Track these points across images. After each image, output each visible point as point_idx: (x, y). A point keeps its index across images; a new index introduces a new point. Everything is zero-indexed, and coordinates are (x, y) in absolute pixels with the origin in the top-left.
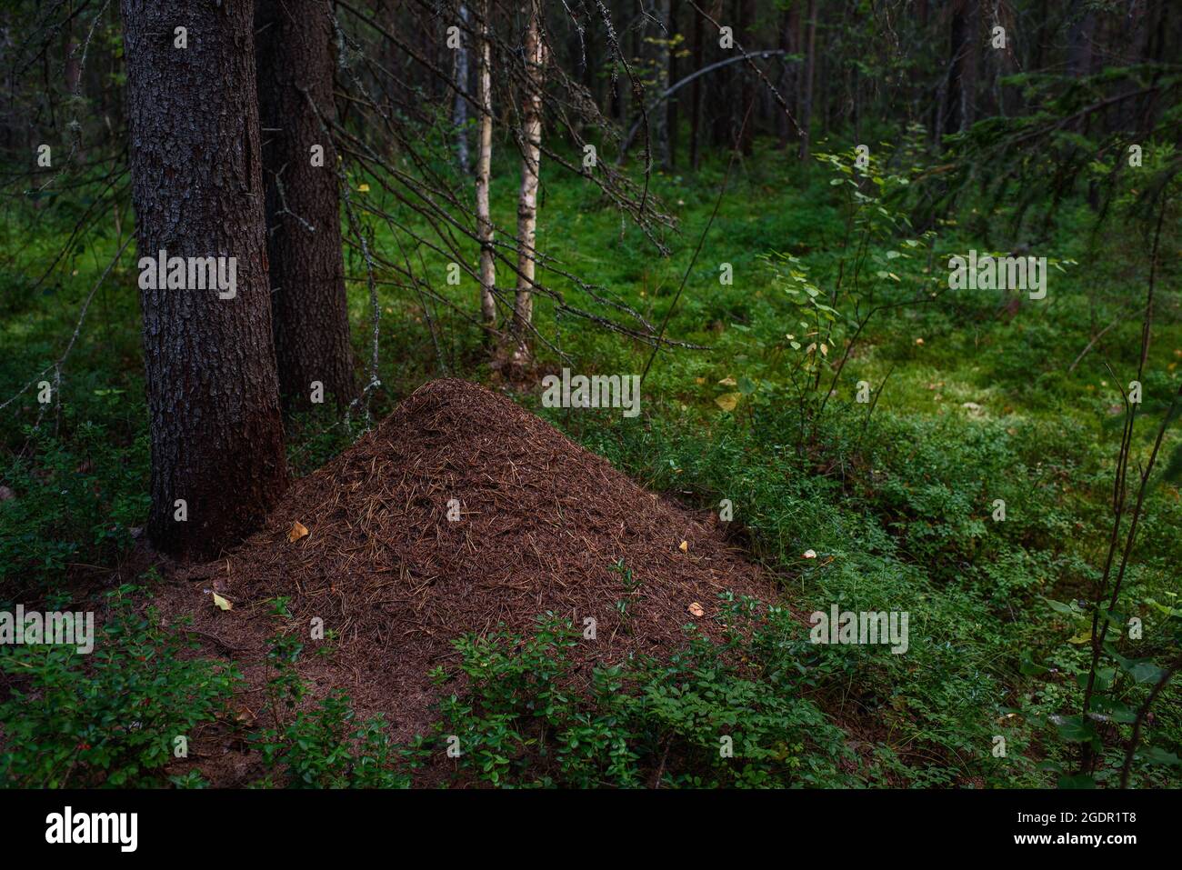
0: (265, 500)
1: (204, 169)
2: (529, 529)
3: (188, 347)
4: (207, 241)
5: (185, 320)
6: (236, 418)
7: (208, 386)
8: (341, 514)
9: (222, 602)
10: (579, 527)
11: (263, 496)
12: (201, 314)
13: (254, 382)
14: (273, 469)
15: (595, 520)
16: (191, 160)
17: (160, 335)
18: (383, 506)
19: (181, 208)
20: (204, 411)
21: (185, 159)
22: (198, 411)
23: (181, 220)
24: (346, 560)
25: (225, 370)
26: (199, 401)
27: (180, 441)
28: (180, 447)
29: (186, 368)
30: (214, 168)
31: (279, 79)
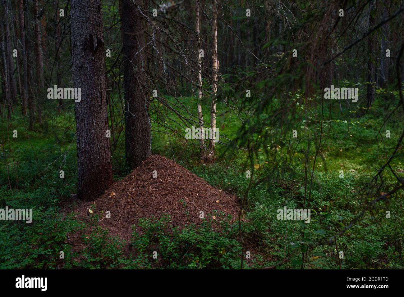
0: (106, 186)
1: (90, 100)
2: (170, 194)
3: (85, 146)
4: (90, 118)
5: (85, 138)
6: (97, 164)
7: (90, 155)
8: (124, 190)
9: (91, 211)
10: (184, 194)
11: (105, 185)
12: (89, 137)
13: (103, 155)
14: (108, 178)
15: (190, 193)
16: (86, 98)
17: (79, 142)
18: (134, 188)
19: (84, 110)
20: (89, 162)
21: (85, 98)
22: (88, 162)
23: (84, 113)
24: (123, 202)
25: (95, 151)
26: (88, 159)
27: (83, 169)
28: (83, 171)
29: (85, 151)
30: (92, 100)
31: (130, 75)
